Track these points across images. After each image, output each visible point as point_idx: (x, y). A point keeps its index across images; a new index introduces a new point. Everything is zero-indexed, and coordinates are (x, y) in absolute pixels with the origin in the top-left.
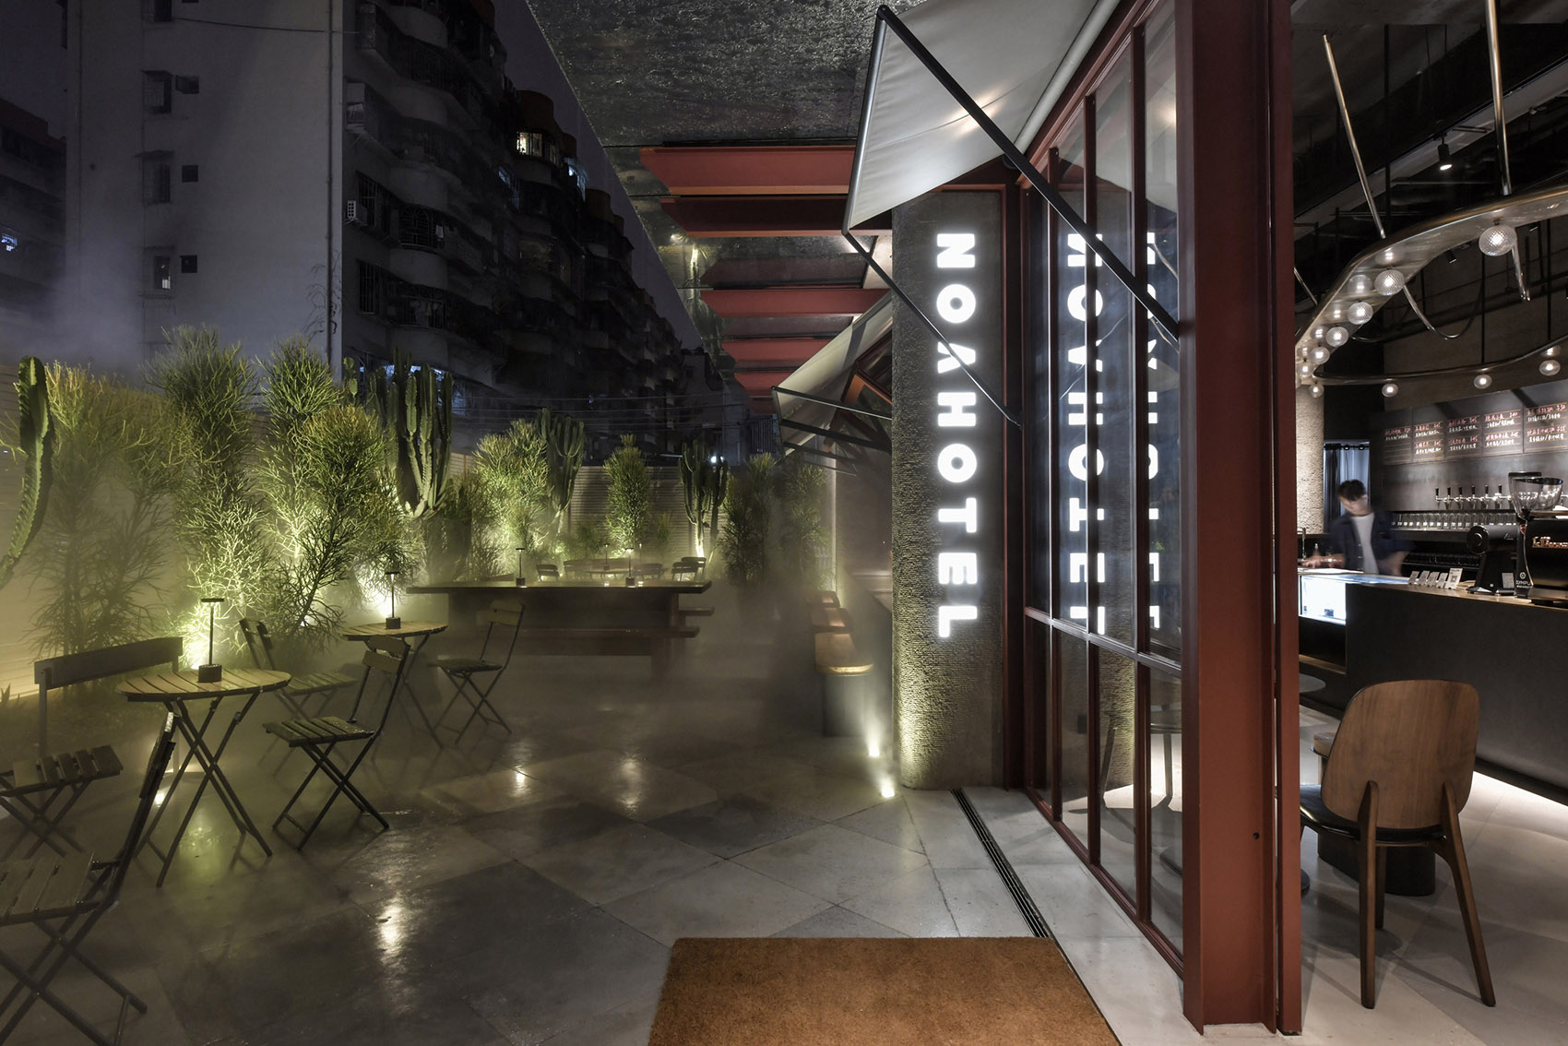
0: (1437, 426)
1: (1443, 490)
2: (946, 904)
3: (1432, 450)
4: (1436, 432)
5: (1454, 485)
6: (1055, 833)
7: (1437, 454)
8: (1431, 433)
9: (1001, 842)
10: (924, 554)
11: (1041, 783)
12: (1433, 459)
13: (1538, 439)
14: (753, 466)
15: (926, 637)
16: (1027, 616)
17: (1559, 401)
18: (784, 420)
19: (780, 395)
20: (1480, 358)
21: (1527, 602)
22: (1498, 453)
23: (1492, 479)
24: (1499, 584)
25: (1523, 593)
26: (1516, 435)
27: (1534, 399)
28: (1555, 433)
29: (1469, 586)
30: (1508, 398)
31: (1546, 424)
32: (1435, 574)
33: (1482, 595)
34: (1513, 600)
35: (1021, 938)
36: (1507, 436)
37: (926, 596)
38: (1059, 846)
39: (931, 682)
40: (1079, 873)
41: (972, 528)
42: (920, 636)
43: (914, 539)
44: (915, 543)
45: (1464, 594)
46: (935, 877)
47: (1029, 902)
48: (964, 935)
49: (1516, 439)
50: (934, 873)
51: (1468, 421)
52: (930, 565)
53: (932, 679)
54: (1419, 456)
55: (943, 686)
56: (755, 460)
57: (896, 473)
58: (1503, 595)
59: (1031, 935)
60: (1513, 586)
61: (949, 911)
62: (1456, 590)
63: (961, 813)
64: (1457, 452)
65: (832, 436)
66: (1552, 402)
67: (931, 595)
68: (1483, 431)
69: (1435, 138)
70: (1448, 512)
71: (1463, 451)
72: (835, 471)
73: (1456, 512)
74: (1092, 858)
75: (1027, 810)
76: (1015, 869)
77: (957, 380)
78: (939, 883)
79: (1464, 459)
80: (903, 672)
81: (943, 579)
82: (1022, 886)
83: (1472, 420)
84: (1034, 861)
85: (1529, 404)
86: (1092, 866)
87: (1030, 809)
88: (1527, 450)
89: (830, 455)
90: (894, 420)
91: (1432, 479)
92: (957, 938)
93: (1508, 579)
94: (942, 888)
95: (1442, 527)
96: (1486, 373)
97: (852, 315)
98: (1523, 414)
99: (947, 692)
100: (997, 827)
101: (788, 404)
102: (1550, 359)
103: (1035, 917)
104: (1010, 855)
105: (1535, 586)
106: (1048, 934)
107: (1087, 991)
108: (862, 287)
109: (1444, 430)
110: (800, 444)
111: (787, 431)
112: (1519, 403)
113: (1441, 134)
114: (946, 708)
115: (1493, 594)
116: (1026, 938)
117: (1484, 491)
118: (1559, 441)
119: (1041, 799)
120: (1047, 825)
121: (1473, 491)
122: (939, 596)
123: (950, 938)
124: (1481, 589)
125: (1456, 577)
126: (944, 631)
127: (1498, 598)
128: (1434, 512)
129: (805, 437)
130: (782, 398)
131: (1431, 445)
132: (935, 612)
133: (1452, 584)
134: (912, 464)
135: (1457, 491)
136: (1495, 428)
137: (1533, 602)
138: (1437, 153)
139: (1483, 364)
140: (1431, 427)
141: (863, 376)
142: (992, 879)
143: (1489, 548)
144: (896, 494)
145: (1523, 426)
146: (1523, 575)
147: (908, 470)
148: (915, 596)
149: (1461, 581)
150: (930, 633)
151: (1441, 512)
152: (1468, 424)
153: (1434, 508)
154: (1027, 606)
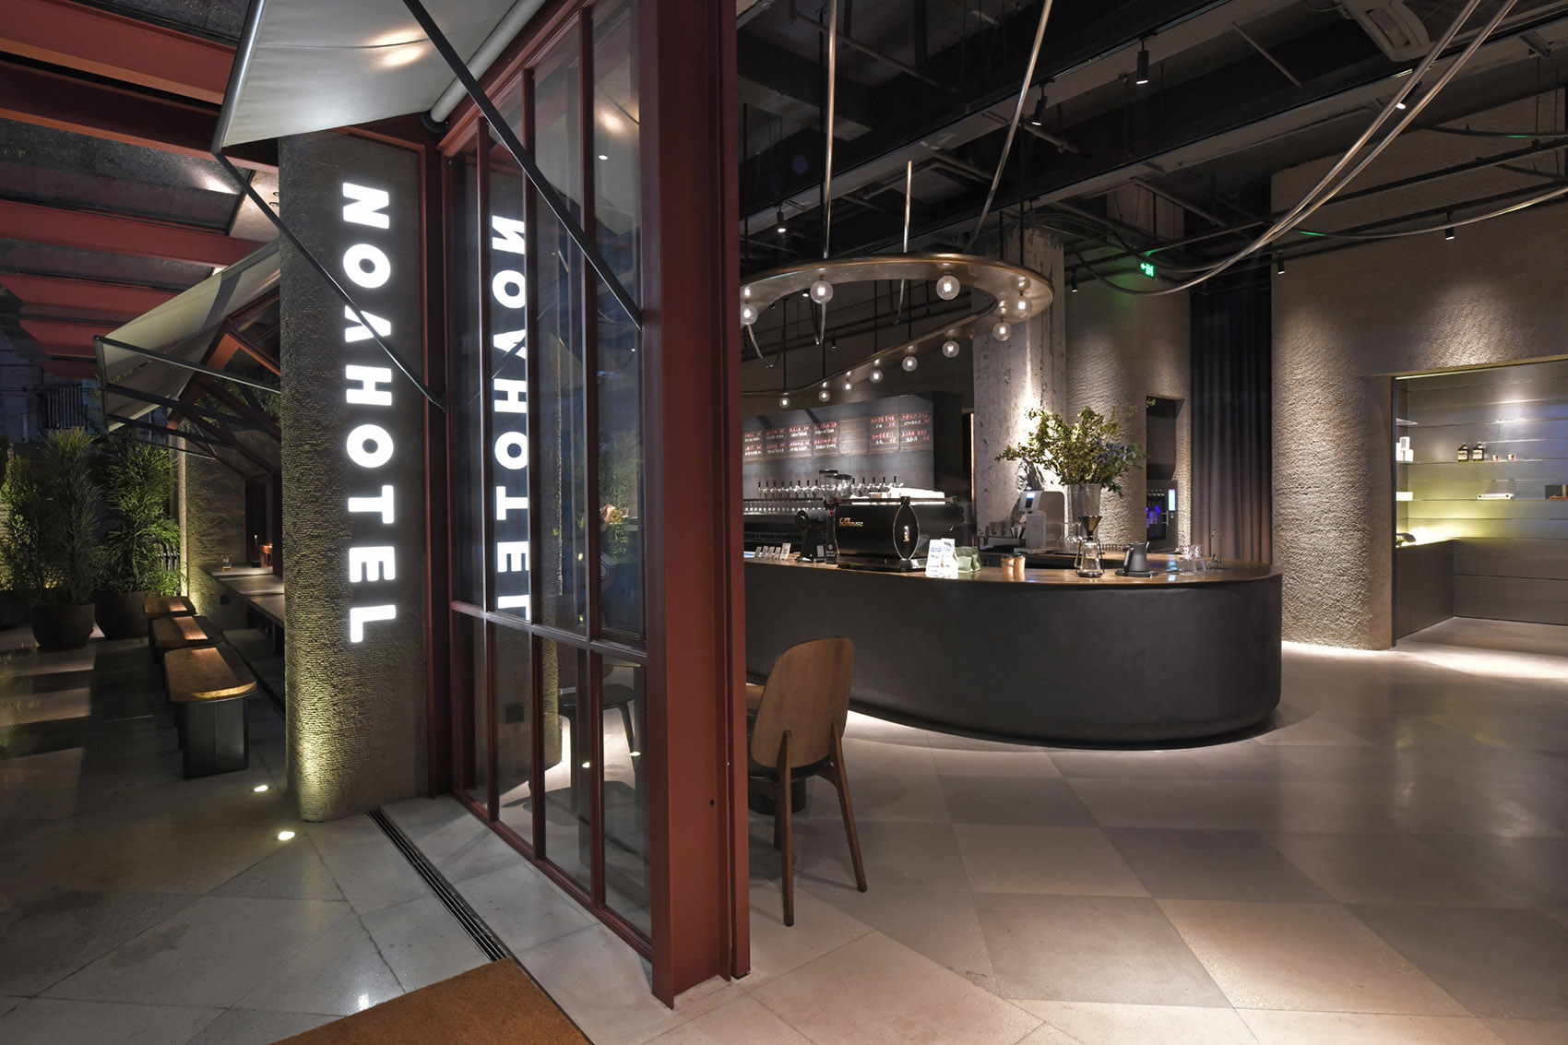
0: (759, 434)
1: (763, 484)
2: (381, 956)
3: (755, 453)
4: (758, 439)
5: (770, 479)
6: (494, 837)
7: (759, 456)
8: (755, 439)
9: (435, 861)
10: (330, 550)
11: (471, 782)
12: (756, 459)
13: (821, 447)
14: (55, 445)
15: (334, 645)
16: (453, 611)
17: (834, 421)
18: (110, 385)
19: (107, 348)
20: (783, 385)
21: (834, 567)
22: (798, 456)
23: (794, 475)
24: (815, 555)
25: (832, 560)
26: (808, 443)
27: (819, 417)
28: (830, 443)
29: (796, 556)
30: (803, 416)
31: (826, 436)
32: (772, 548)
33: (806, 563)
34: (823, 565)
35: (478, 969)
36: (802, 444)
37: (333, 598)
38: (500, 847)
39: (341, 696)
40: (526, 872)
41: (389, 518)
42: (326, 645)
43: (315, 533)
44: (317, 537)
45: (793, 563)
46: (363, 926)
47: (478, 922)
48: (409, 989)
49: (808, 447)
50: (360, 922)
51: (778, 431)
52: (338, 562)
53: (342, 691)
54: (748, 456)
55: (355, 698)
56: (59, 436)
57: (289, 455)
58: (818, 562)
59: (487, 961)
60: (823, 555)
61: (387, 964)
62: (788, 560)
63: (384, 838)
64: (772, 454)
65: (182, 410)
66: (829, 420)
67: (339, 597)
68: (788, 440)
69: (775, 205)
70: (766, 500)
71: (775, 454)
72: (184, 453)
73: (771, 500)
74: (538, 854)
75: (457, 816)
76: (458, 888)
77: (369, 353)
78: (369, 933)
79: (776, 460)
80: (304, 688)
81: (355, 576)
82: (467, 906)
83: (782, 431)
84: (475, 872)
85: (816, 422)
86: (538, 861)
87: (462, 814)
88: (815, 454)
89: (177, 433)
90: (283, 395)
91: (756, 475)
92: (402, 997)
93: (820, 550)
94: (373, 938)
95: (762, 511)
96: (787, 396)
97: (211, 265)
98: (811, 428)
99: (361, 704)
100: (428, 845)
101: (121, 364)
102: (824, 389)
103: (487, 936)
104: (448, 874)
105: (840, 554)
106: (505, 952)
107: (558, 1006)
108: (227, 234)
109: (763, 437)
110: (134, 417)
111: (114, 400)
112: (810, 420)
113: (778, 204)
114: (361, 721)
115: (812, 562)
116: (482, 967)
117: (789, 483)
118: (832, 449)
119: (473, 800)
120: (483, 827)
121: (783, 485)
122: (349, 597)
123: (393, 1000)
124: (805, 559)
125: (786, 550)
126: (356, 635)
127: (815, 565)
128: (757, 500)
129: (145, 407)
130: (110, 352)
131: (755, 449)
132: (346, 615)
133: (785, 556)
134: (313, 445)
135: (771, 484)
136: (795, 438)
137: (839, 566)
138: (776, 218)
139: (785, 390)
140: (755, 435)
141: (236, 336)
142: (433, 906)
143: (810, 527)
144: (290, 480)
145: (812, 437)
146: (830, 547)
147: (308, 452)
148: (319, 599)
149: (791, 552)
150: (339, 640)
151: (762, 500)
152: (779, 434)
153: (757, 497)
154: (454, 599)
